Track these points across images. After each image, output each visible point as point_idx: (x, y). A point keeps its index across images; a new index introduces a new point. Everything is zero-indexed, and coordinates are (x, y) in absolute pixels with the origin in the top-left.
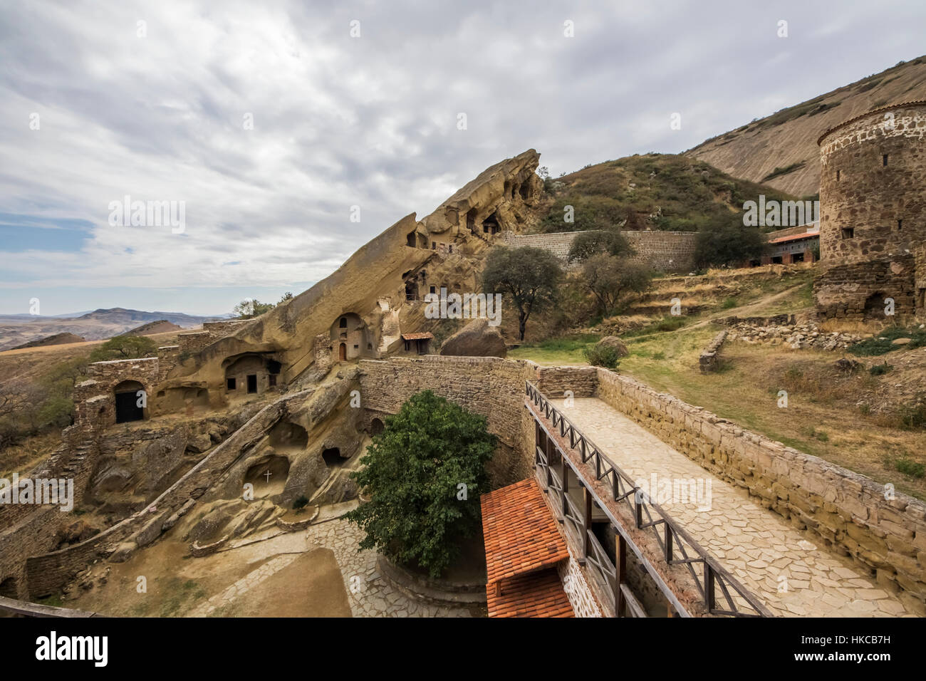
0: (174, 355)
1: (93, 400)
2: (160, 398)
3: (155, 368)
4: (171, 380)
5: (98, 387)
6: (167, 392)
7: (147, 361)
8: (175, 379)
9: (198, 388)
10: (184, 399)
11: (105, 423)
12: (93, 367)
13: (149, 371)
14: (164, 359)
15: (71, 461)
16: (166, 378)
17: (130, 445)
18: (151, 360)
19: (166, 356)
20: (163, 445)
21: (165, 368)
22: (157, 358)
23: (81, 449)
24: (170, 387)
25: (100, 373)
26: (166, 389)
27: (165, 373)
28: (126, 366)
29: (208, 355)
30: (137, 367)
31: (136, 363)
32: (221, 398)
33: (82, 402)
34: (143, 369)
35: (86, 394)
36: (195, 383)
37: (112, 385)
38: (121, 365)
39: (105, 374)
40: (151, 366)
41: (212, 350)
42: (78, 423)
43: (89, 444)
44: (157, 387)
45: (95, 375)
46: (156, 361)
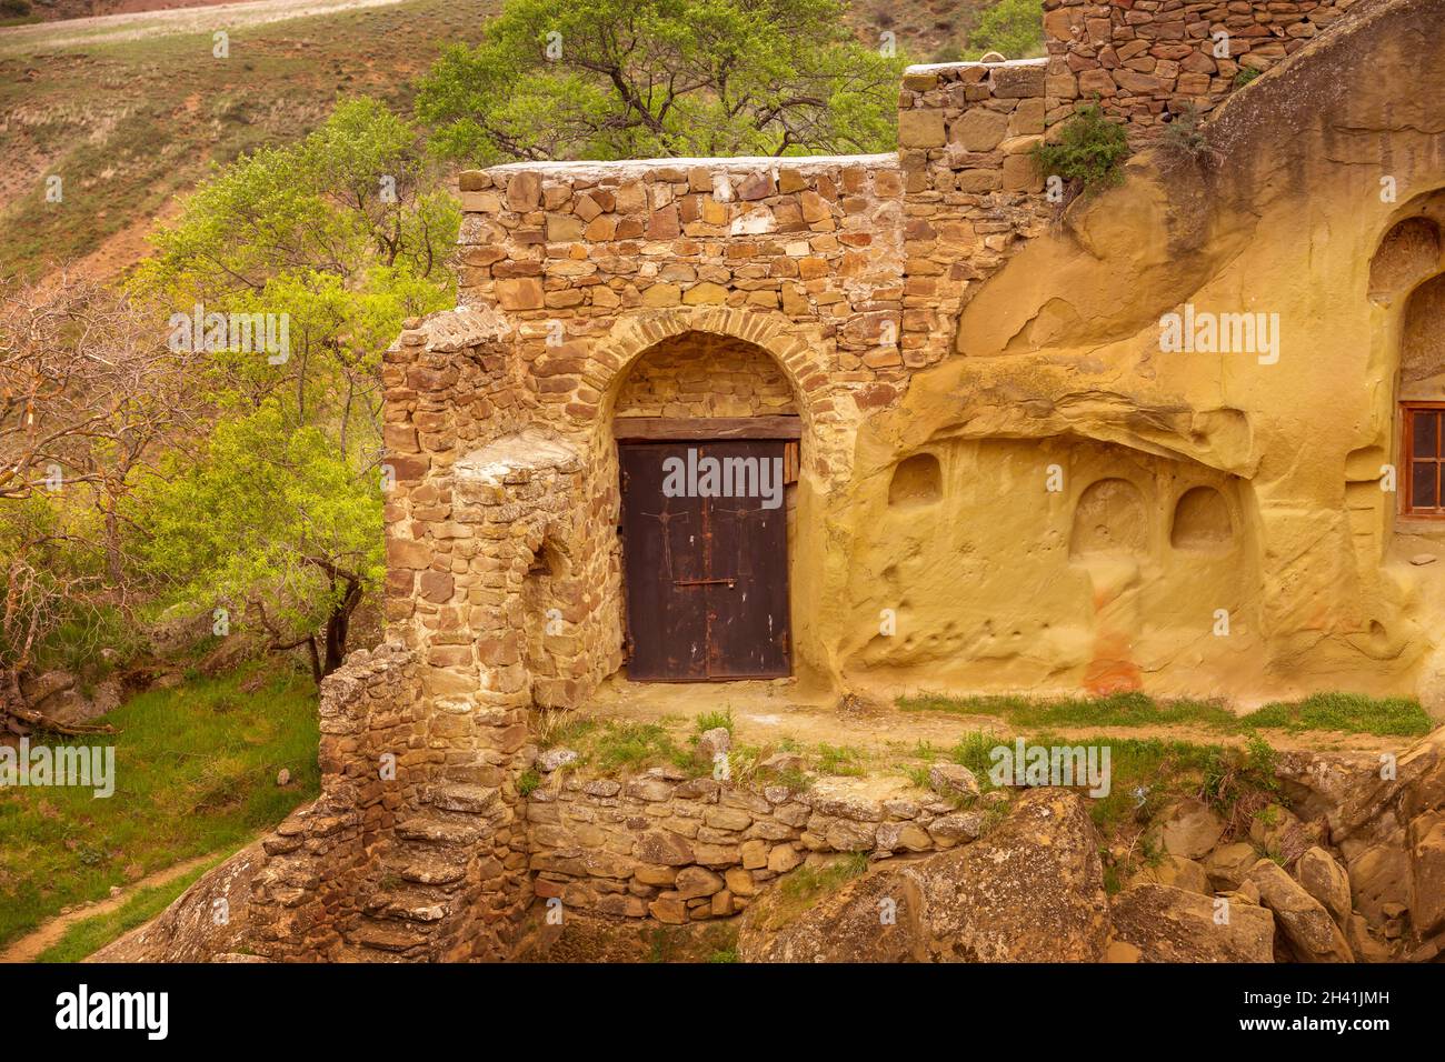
0: (1011, 143)
1: (489, 465)
2: (912, 513)
3: (878, 246)
4: (986, 366)
5: (519, 371)
6: (957, 467)
7: (822, 183)
8: (1016, 359)
9: (1180, 463)
10: (1073, 545)
11: (563, 661)
12: (489, 201)
13: (842, 267)
14: (942, 168)
15: (370, 915)
16: (954, 349)
17: (718, 871)
18: (851, 176)
19: (957, 149)
20: (942, 922)
21: (946, 250)
22: (889, 159)
23: (421, 840)
24: (979, 427)
25: (533, 255)
26: (951, 435)
27: (947, 295)
28: (687, 216)
29: (1263, 166)
30: (758, 224)
31: (752, 194)
32: (1350, 580)
33: (431, 480)
34: (797, 249)
35: (452, 418)
36: (1159, 419)
37: (603, 358)
38: (662, 195)
39: (558, 268)
40: (854, 222)
41: (1303, 119)
42: (407, 633)
43: (475, 811)
44: (893, 417)
45: (498, 269)
46: (887, 184)
